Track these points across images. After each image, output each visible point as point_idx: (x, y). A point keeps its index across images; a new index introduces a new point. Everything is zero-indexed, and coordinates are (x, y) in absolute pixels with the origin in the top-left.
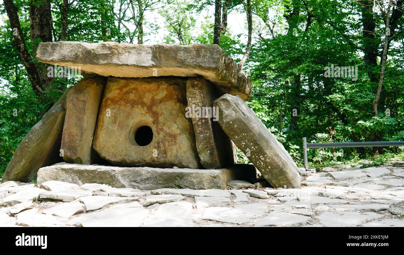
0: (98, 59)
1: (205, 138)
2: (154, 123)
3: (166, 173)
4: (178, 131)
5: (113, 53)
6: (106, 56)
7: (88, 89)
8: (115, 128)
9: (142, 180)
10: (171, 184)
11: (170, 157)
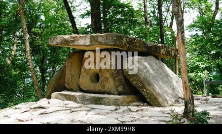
0: (69, 43)
1: (119, 80)
2: (99, 72)
3: (95, 97)
4: (109, 76)
5: (75, 40)
6: (72, 41)
7: (74, 56)
8: (85, 75)
9: (86, 100)
10: (98, 103)
11: (106, 89)
